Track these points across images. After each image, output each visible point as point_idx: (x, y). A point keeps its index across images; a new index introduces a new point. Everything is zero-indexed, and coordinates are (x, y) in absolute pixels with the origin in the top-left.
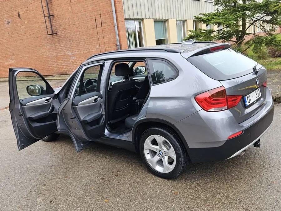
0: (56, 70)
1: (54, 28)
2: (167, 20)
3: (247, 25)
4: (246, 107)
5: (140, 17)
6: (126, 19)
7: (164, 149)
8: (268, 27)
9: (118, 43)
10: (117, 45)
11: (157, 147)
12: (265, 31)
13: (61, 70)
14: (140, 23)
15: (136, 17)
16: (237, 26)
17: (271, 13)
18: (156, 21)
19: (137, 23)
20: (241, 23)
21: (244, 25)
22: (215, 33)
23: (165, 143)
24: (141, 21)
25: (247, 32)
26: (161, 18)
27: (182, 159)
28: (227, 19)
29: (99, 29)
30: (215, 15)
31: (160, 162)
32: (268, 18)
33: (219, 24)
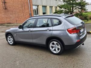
0: (6, 22)
1: (6, 7)
2: (46, 6)
3: (74, 9)
4: (80, 33)
5: (37, 5)
6: (33, 5)
7: (56, 46)
8: (80, 10)
9: (30, 13)
10: (30, 14)
11: (54, 45)
12: (79, 11)
13: (8, 22)
14: (37, 7)
15: (36, 5)
16: (71, 9)
17: (81, 6)
18: (43, 6)
19: (36, 6)
20: (71, 8)
21: (73, 9)
22: (63, 11)
23: (57, 44)
24: (38, 6)
25: (74, 11)
26: (44, 5)
27: (62, 48)
28: (68, 7)
29: (23, 8)
30: (64, 5)
31: (55, 50)
32: (80, 7)
33: (65, 8)
